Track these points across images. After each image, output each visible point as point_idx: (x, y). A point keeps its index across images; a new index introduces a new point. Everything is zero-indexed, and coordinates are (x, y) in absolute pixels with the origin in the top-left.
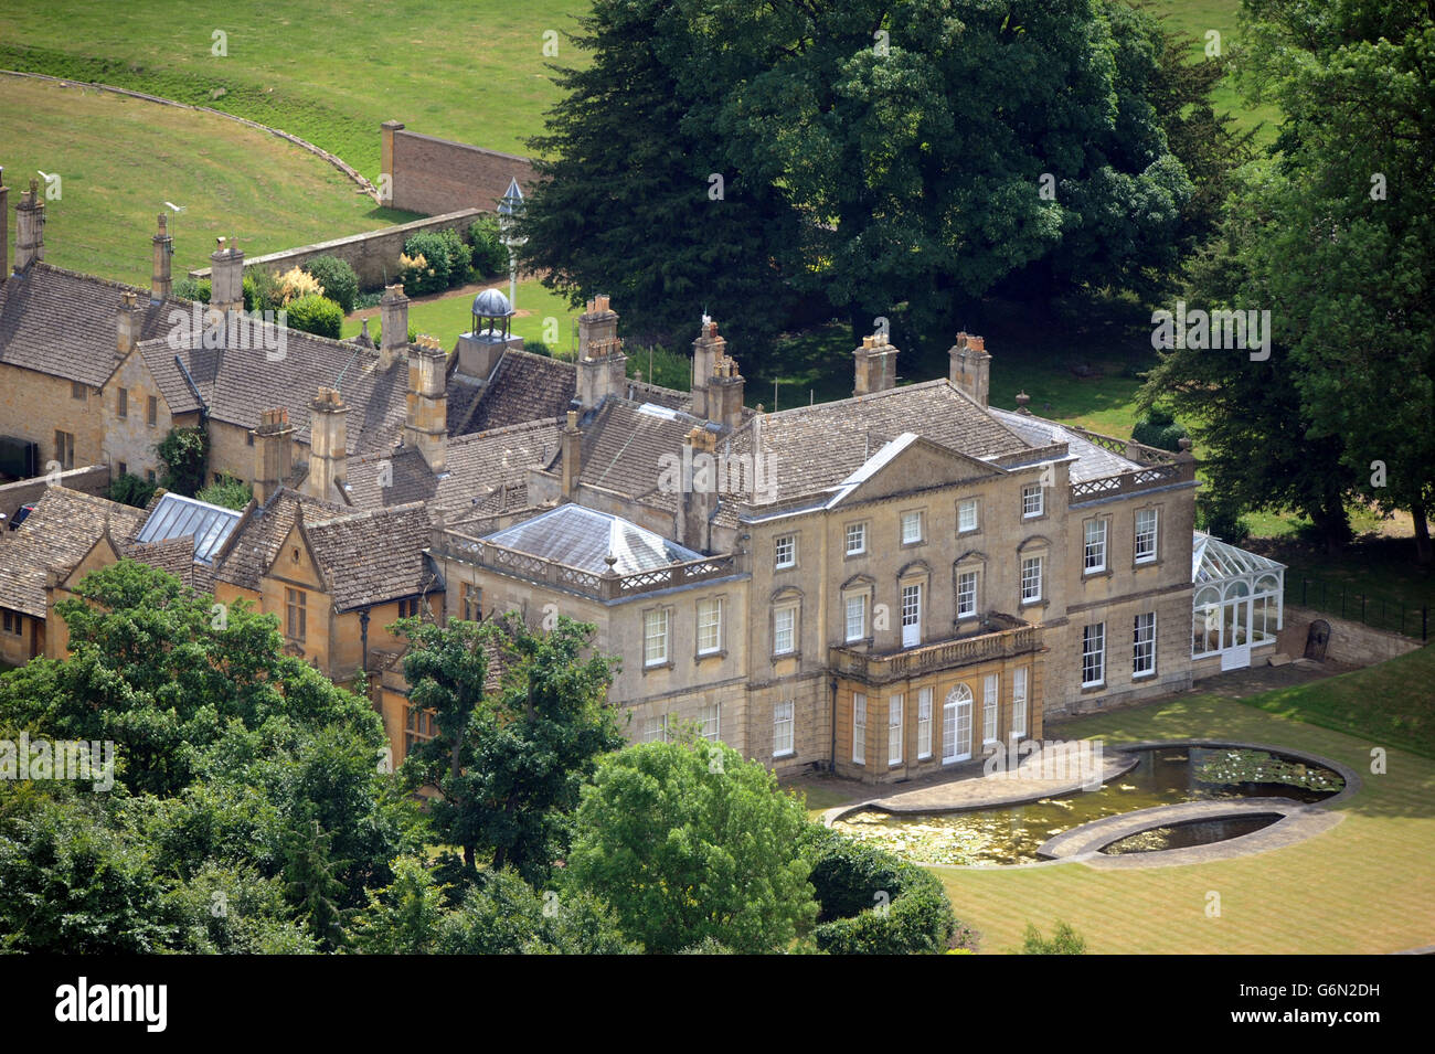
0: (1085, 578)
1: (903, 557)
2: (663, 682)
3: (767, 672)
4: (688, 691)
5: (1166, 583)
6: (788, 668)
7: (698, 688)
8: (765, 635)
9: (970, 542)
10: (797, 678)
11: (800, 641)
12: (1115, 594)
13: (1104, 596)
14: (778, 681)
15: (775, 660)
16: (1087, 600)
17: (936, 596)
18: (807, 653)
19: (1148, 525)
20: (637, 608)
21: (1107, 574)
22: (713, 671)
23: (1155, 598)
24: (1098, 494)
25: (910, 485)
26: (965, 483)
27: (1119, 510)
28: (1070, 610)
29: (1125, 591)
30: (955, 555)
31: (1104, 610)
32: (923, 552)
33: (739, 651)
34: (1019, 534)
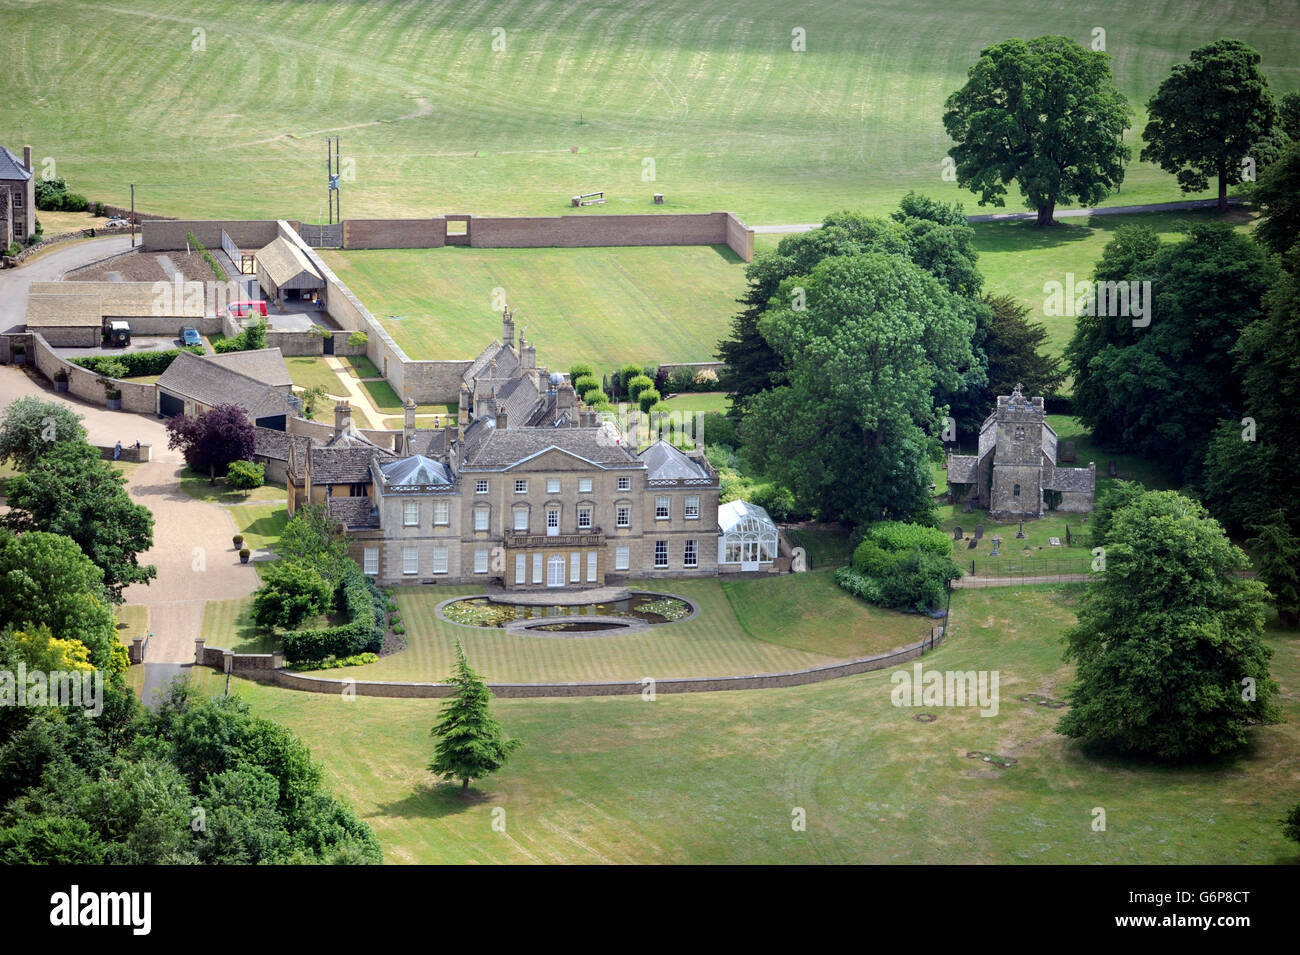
0: (656, 521)
1: (548, 498)
2: (415, 532)
3: (470, 536)
4: (428, 538)
5: (703, 529)
6: (485, 536)
7: (434, 538)
8: (470, 520)
9: (586, 496)
10: (487, 541)
11: (490, 525)
12: (673, 529)
13: (668, 530)
14: (476, 541)
15: (475, 532)
16: (658, 529)
17: (566, 516)
18: (494, 531)
19: (693, 502)
20: (399, 500)
21: (669, 520)
22: (444, 532)
23: (696, 534)
24: (664, 486)
25: (551, 467)
26: (582, 471)
27: (676, 494)
28: (645, 533)
29: (679, 529)
30: (576, 500)
31: (668, 535)
32: (559, 497)
33: (457, 525)
34: (615, 497)
